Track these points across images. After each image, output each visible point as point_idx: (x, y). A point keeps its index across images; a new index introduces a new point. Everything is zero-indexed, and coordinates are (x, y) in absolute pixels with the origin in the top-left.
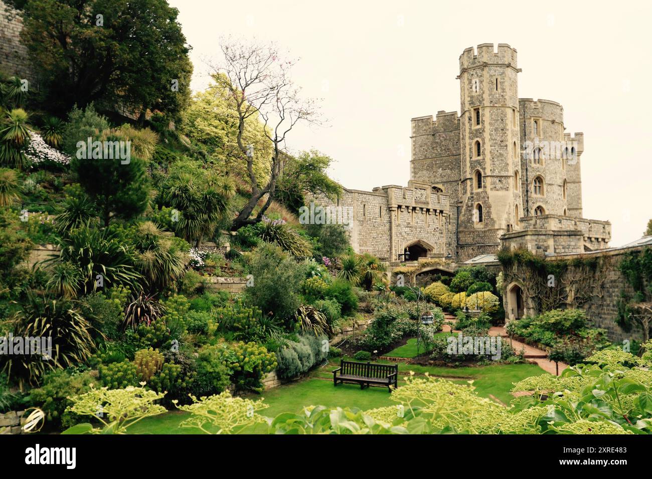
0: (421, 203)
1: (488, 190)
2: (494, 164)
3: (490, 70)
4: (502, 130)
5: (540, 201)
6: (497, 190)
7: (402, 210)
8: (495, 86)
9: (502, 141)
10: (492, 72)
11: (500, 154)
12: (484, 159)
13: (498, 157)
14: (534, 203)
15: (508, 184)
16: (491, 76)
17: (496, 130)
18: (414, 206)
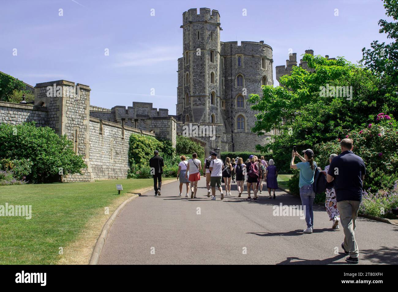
0: (141, 116)
1: (192, 105)
2: (196, 88)
3: (194, 26)
4: (201, 65)
5: (241, 111)
6: (197, 106)
7: (126, 121)
8: (197, 36)
9: (201, 73)
10: (195, 28)
11: (200, 81)
12: (190, 85)
13: (198, 83)
14: (236, 113)
15: (205, 101)
16: (195, 30)
17: (197, 65)
18: (136, 118)
